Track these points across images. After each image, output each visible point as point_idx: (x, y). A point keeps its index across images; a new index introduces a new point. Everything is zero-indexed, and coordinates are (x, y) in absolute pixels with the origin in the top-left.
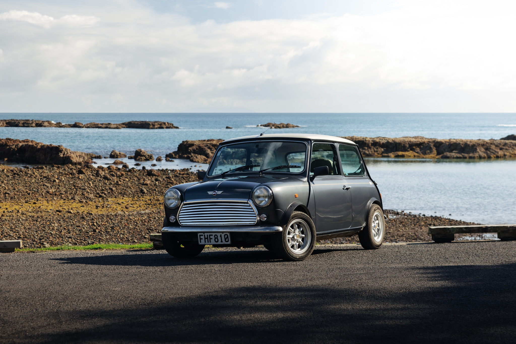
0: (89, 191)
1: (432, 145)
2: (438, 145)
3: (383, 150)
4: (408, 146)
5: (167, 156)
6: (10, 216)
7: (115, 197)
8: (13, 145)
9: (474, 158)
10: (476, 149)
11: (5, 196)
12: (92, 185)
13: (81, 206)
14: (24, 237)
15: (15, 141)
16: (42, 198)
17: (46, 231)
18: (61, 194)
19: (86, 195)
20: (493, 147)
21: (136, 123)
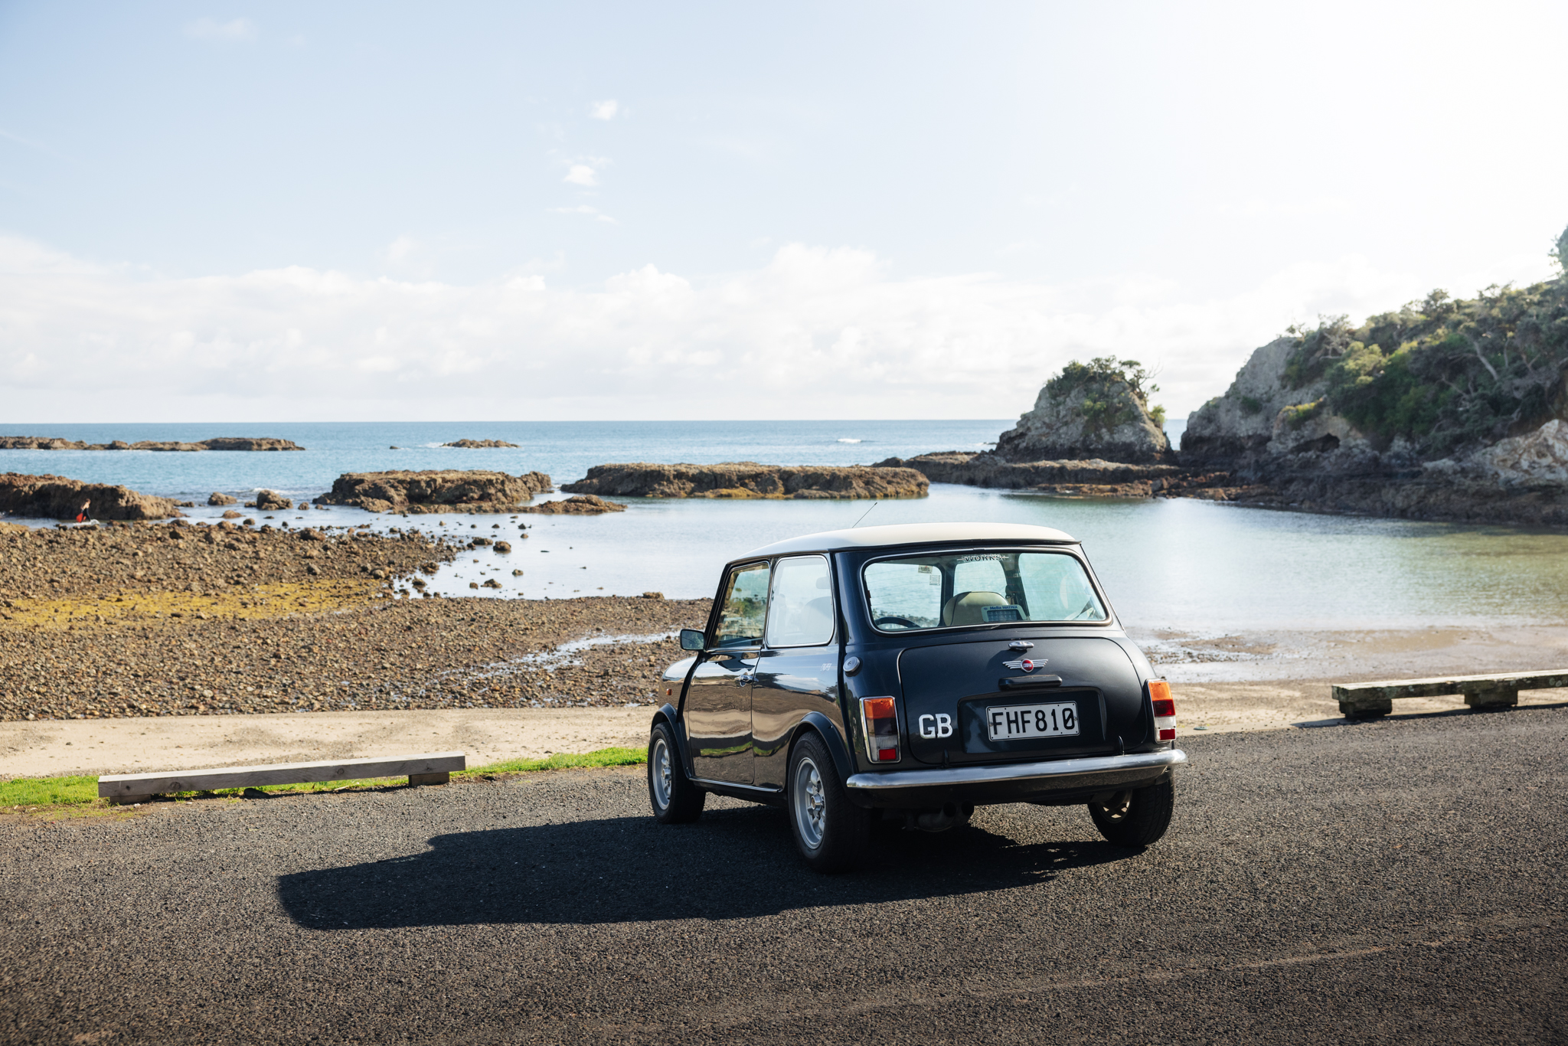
0: (209, 572)
1: (776, 477)
2: (786, 477)
3: (693, 485)
4: (735, 478)
5: (315, 501)
6: (86, 628)
7: (266, 584)
8: (25, 485)
9: (849, 498)
10: (851, 483)
11: (53, 587)
12: (209, 560)
13: (213, 604)
14: (145, 675)
15: (27, 478)
16: (126, 588)
17: (181, 660)
18: (159, 579)
19: (208, 580)
20: (877, 479)
21: (227, 441)
